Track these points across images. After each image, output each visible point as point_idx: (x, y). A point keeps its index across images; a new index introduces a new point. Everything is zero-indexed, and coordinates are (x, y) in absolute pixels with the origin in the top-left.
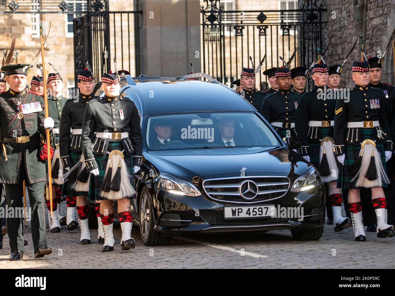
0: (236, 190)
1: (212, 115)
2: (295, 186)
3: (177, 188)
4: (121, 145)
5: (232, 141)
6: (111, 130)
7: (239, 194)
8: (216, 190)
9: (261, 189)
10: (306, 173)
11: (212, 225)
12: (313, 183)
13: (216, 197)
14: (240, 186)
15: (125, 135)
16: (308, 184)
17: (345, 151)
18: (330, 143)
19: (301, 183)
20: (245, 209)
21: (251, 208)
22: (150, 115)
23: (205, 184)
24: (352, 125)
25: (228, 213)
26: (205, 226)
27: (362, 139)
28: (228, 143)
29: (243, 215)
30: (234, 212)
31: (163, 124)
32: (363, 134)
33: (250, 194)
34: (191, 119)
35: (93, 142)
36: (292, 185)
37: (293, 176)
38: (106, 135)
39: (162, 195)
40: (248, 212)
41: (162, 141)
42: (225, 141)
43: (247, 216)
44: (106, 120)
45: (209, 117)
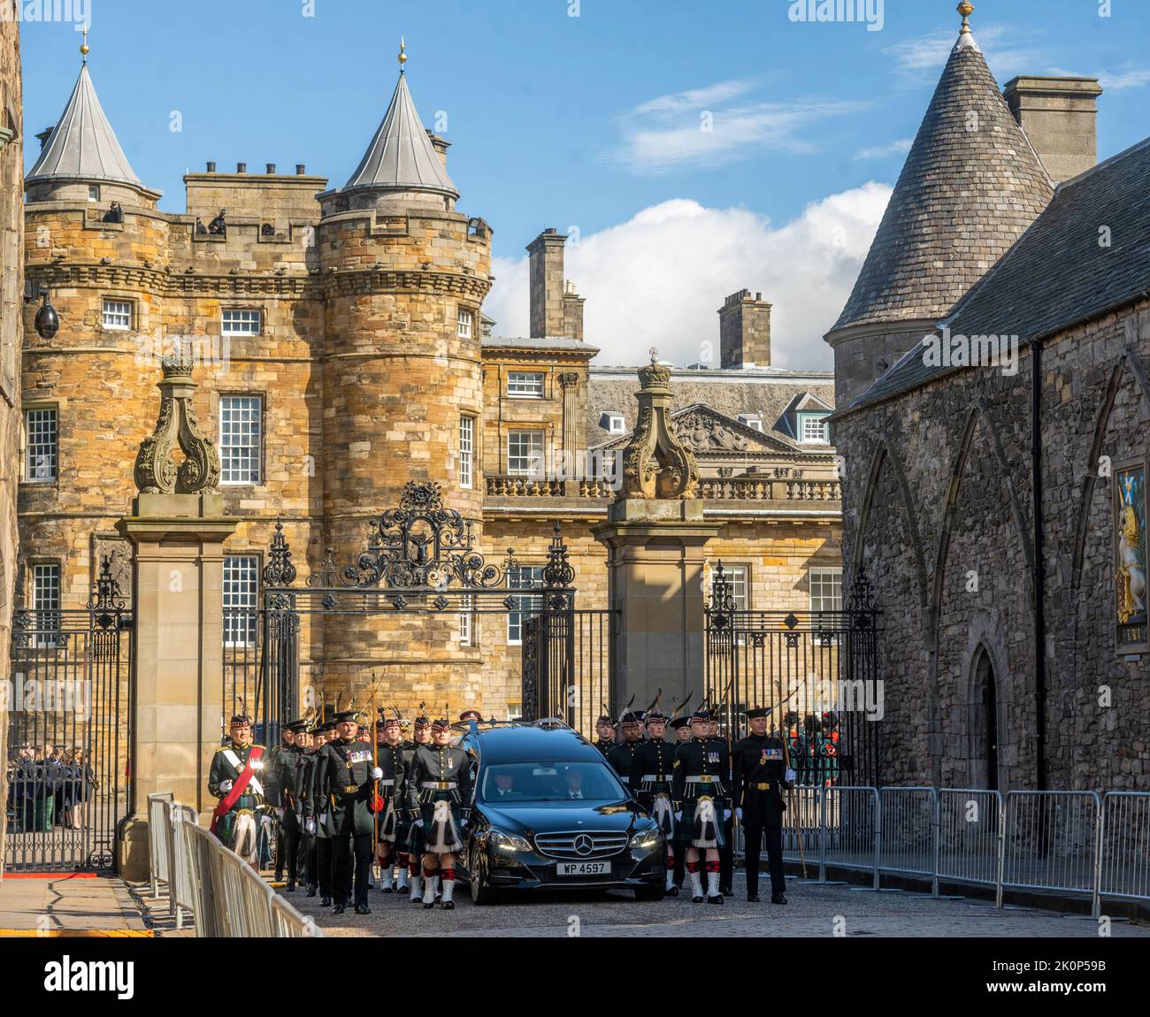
0: (570, 845)
1: (556, 764)
2: (634, 842)
3: (508, 842)
4: (447, 795)
5: (579, 793)
6: (439, 779)
7: (574, 849)
8: (549, 845)
9: (597, 844)
10: (646, 827)
11: (543, 882)
12: (655, 839)
13: (549, 852)
14: (573, 841)
15: (452, 785)
16: (649, 839)
17: (682, 807)
18: (665, 799)
19: (642, 839)
20: (579, 866)
21: (586, 865)
22: (488, 764)
23: (538, 838)
24: (690, 779)
25: (561, 869)
26: (537, 883)
27: (698, 796)
28: (576, 795)
29: (577, 872)
30: (567, 869)
31: (504, 773)
32: (701, 790)
33: (584, 850)
34: (533, 769)
35: (419, 791)
36: (630, 841)
37: (632, 832)
38: (434, 785)
39: (489, 848)
40: (583, 870)
41: (502, 792)
42: (572, 794)
43: (581, 873)
44: (432, 768)
45: (552, 767)
